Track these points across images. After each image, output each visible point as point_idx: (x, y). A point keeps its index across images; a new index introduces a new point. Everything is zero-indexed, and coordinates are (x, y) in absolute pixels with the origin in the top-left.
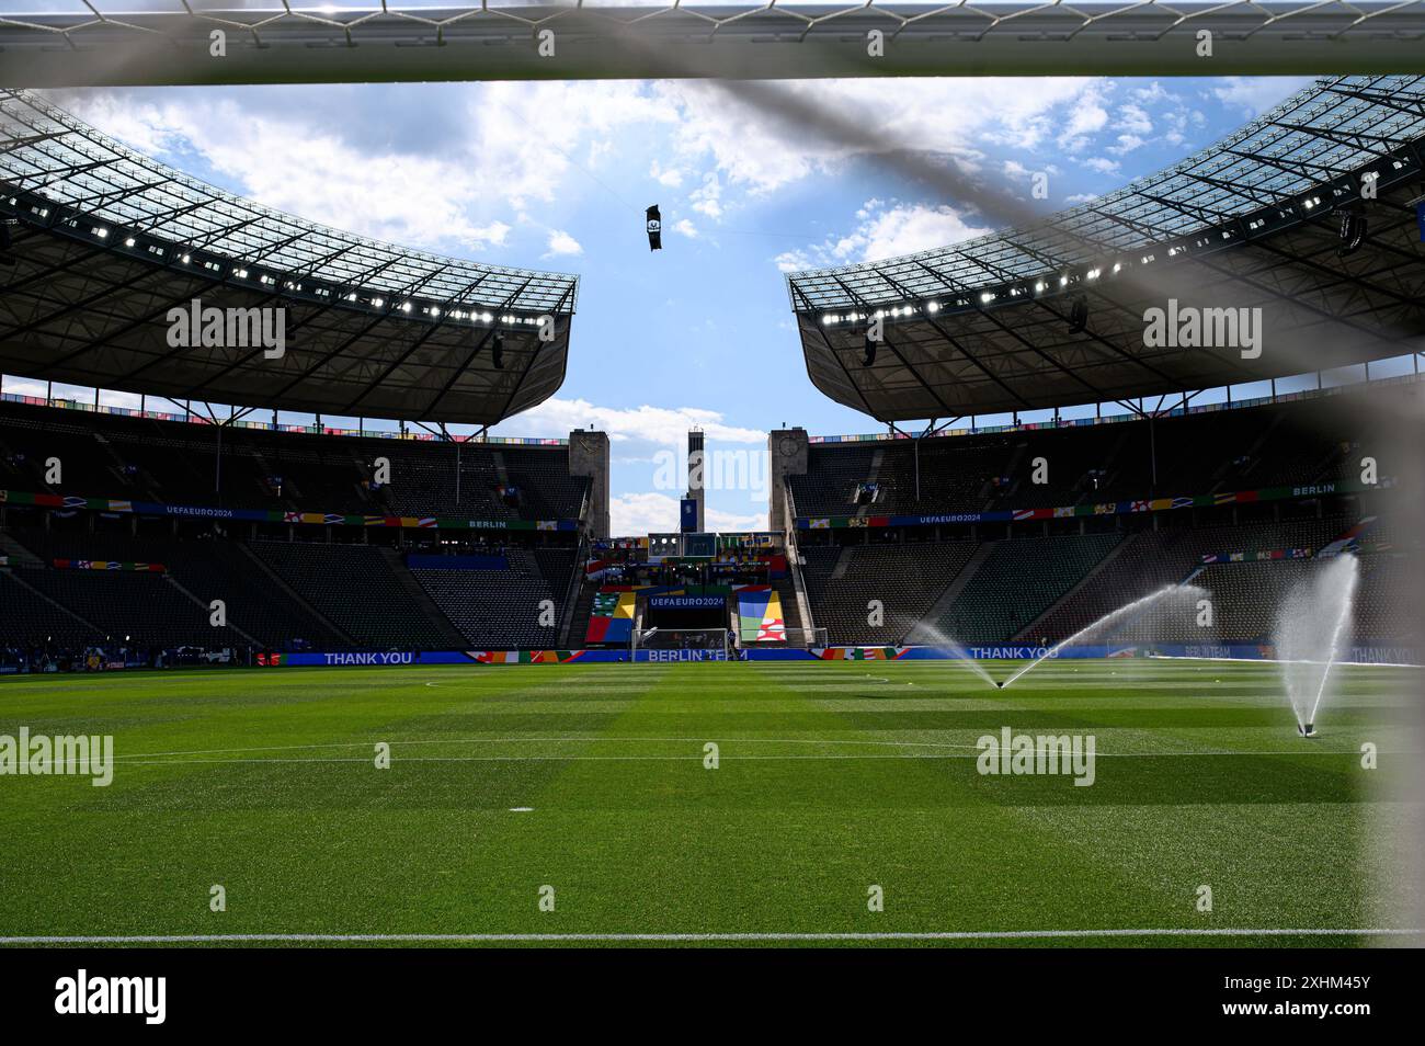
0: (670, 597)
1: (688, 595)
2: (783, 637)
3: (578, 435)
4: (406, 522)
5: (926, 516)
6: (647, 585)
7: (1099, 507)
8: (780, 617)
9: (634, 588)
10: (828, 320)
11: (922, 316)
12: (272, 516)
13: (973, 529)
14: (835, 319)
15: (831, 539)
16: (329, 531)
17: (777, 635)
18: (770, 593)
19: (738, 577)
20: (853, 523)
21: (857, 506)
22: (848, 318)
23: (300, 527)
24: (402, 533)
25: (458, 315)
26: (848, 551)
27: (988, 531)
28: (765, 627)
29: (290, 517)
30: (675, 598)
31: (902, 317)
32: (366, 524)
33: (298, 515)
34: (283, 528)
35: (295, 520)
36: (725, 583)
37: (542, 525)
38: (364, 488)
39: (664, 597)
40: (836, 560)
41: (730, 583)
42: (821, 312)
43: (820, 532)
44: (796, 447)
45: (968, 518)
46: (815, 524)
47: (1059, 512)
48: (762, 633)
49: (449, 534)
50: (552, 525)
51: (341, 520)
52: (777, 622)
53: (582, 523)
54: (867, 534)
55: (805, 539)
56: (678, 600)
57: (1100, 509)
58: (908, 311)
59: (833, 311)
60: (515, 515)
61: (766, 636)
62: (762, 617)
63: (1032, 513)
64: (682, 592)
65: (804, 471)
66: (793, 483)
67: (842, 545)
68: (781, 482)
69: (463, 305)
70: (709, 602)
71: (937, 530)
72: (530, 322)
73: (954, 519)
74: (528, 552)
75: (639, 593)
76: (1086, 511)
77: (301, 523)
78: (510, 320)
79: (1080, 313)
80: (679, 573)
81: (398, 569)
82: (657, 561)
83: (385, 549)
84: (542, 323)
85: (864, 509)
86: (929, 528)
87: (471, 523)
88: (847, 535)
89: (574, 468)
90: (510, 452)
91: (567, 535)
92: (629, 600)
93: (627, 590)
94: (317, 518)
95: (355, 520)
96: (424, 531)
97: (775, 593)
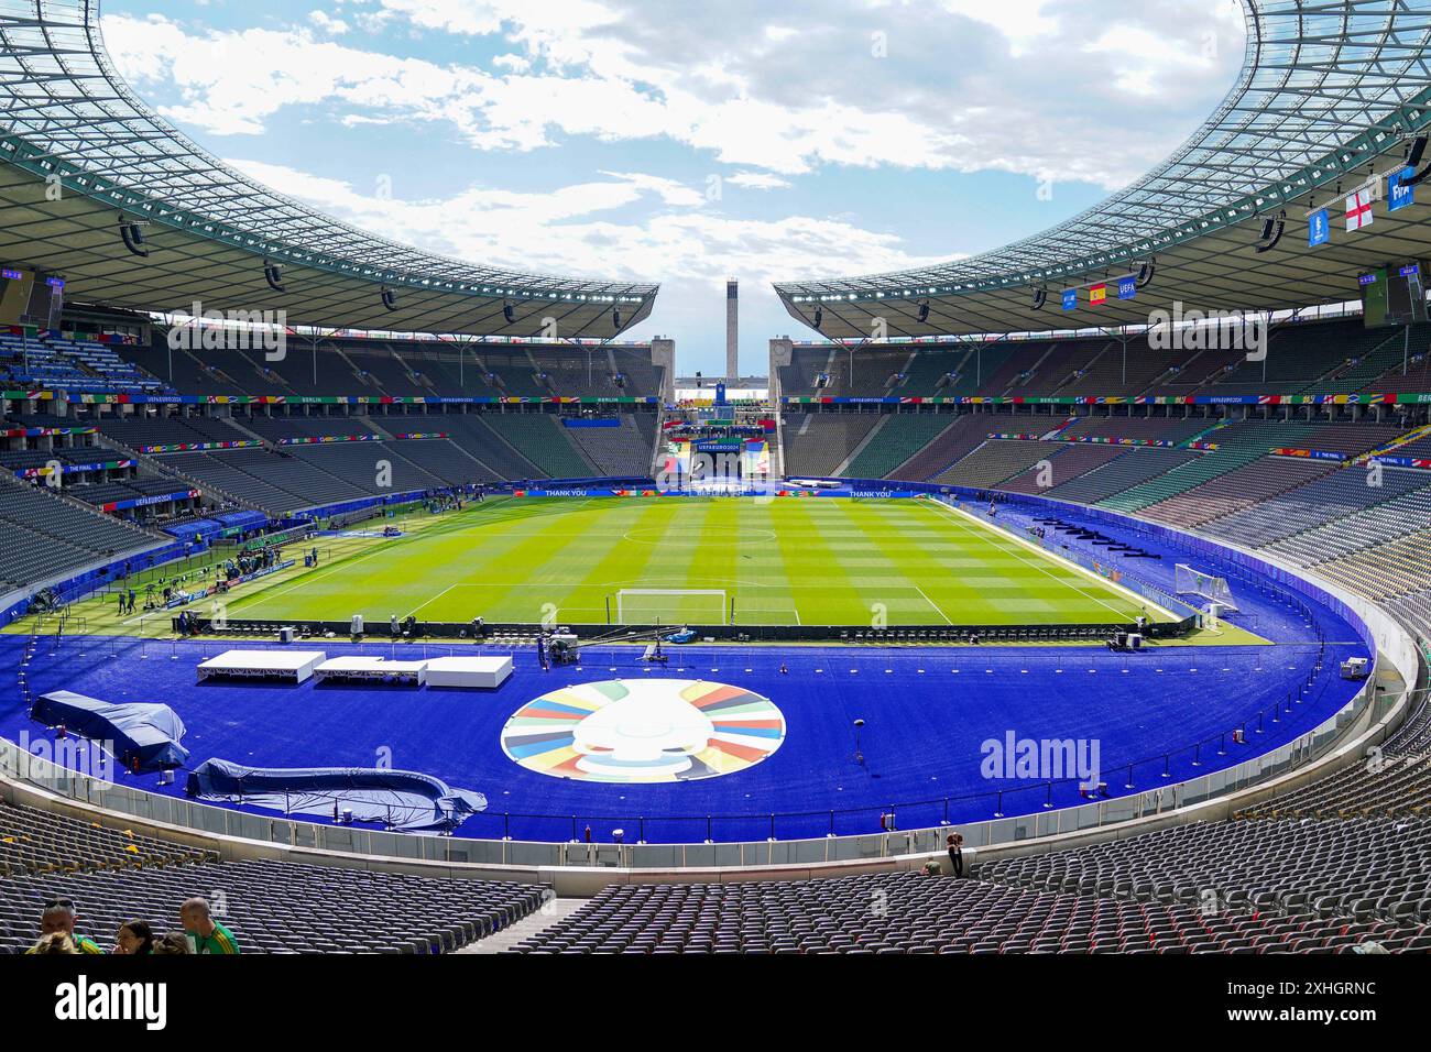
0: (709, 445)
1: (719, 444)
2: (768, 471)
3: (657, 340)
4: (564, 400)
5: (854, 398)
6: (696, 437)
8: (768, 459)
9: (689, 439)
10: (796, 299)
11: (847, 301)
12: (494, 400)
13: (879, 406)
14: (800, 299)
15: (801, 408)
16: (522, 406)
17: (765, 469)
18: (763, 444)
19: (745, 432)
20: (813, 400)
21: (816, 389)
22: (807, 299)
23: (508, 406)
24: (561, 406)
25: (595, 298)
26: (810, 416)
27: (889, 407)
28: (759, 465)
29: (502, 400)
30: (712, 445)
31: (835, 301)
32: (542, 401)
33: (506, 399)
34: (498, 406)
35: (505, 401)
36: (740, 436)
37: (638, 400)
38: (537, 377)
39: (706, 445)
40: (801, 423)
41: (743, 437)
42: (792, 295)
43: (794, 405)
44: (784, 351)
45: (876, 400)
46: (792, 400)
47: (926, 400)
48: (758, 468)
49: (585, 406)
50: (643, 400)
51: (528, 400)
52: (766, 462)
53: (660, 398)
54: (820, 407)
55: (789, 411)
56: (713, 447)
57: (946, 400)
58: (839, 298)
59: (800, 295)
60: (623, 393)
61: (760, 470)
62: (758, 458)
63: (910, 400)
64: (715, 442)
65: (789, 364)
66: (782, 372)
67: (807, 413)
68: (774, 370)
69: (599, 295)
70: (730, 448)
71: (860, 407)
72: (633, 300)
73: (868, 400)
74: (631, 417)
75: (693, 442)
76: (939, 401)
77: (508, 403)
78: (624, 299)
79: (925, 310)
80: (715, 431)
81: (562, 429)
82: (701, 423)
83: (553, 416)
84: (639, 300)
85: (820, 390)
86: (856, 405)
87: (599, 400)
88: (810, 408)
89: (655, 361)
90: (617, 350)
91: (652, 406)
92: (686, 446)
93: (685, 440)
94: (516, 400)
95: (535, 400)
96: (574, 405)
97: (766, 444)
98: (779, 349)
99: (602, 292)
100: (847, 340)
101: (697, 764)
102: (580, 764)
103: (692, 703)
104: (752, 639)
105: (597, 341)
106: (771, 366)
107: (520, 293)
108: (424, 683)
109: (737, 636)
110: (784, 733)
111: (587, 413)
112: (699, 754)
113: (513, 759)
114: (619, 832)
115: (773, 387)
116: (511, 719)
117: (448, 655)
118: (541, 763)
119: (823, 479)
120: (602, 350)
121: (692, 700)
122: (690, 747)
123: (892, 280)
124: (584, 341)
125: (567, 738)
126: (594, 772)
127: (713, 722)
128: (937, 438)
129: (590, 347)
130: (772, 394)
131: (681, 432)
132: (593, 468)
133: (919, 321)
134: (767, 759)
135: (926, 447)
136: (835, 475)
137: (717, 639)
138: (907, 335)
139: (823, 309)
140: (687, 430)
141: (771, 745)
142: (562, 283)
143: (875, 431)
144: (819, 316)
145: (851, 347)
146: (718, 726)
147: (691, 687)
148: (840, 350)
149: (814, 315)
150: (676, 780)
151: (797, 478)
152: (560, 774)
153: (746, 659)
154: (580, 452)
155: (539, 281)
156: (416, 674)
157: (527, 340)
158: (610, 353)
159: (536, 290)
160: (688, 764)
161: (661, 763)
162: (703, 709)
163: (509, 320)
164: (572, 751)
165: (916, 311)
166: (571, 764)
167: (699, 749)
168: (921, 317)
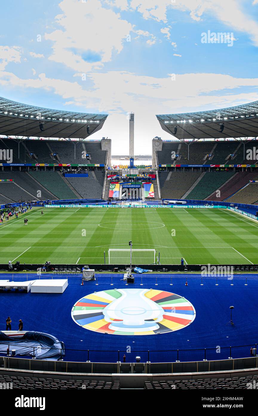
0: (127, 185)
1: (132, 185)
2: (154, 196)
3: (104, 139)
4: (64, 165)
5: (190, 165)
6: (122, 182)
7: (230, 165)
8: (153, 191)
9: (119, 183)
10: (166, 122)
11: (188, 123)
12: (33, 165)
13: (201, 168)
14: (168, 122)
15: (167, 169)
16: (45, 168)
17: (152, 196)
18: (151, 184)
19: (143, 179)
20: (172, 166)
21: (173, 161)
22: (171, 122)
23: (40, 168)
24: (62, 168)
25: (79, 121)
26: (171, 173)
27: (205, 169)
28: (150, 194)
29: (37, 165)
30: (129, 185)
31: (183, 123)
32: (54, 166)
33: (39, 164)
34: (35, 167)
35: (38, 165)
36: (141, 181)
37: (96, 165)
38: (52, 155)
39: (126, 185)
40: (167, 176)
41: (142, 182)
42: (164, 120)
43: (164, 168)
44: (159, 144)
45: (200, 166)
46: (163, 166)
47: (221, 166)
48: (149, 195)
49: (73, 168)
50: (98, 165)
51: (48, 165)
52: (153, 192)
53: (106, 165)
54: (175, 169)
55: (161, 170)
56: (129, 186)
57: (230, 166)
58: (185, 122)
59: (168, 120)
60: (89, 162)
61: (150, 196)
62: (149, 191)
63: (215, 166)
64: (130, 184)
65: (161, 150)
66: (158, 153)
67: (169, 171)
68: (155, 153)
69: (81, 119)
70: (137, 186)
71: (192, 169)
72: (96, 122)
73: (196, 166)
74: (93, 173)
75: (120, 184)
76: (227, 166)
77: (39, 166)
78: (91, 121)
79: (222, 127)
80: (130, 179)
81: (63, 178)
82: (124, 175)
83: (58, 172)
84: (98, 122)
85: (175, 162)
86: (190, 168)
87: (79, 165)
88: (171, 169)
89: (103, 149)
90: (86, 143)
91: (102, 168)
92: (118, 185)
93: (117, 183)
94: (43, 165)
95: (51, 165)
96: (68, 167)
97: (152, 185)
98: (157, 144)
99: (83, 118)
100: (186, 140)
101: (162, 327)
102: (110, 327)
103: (151, 299)
104: (169, 270)
105: (77, 139)
106: (153, 151)
107: (46, 118)
108: (30, 290)
109: (162, 269)
110: (195, 312)
111: (74, 171)
112: (160, 322)
113: (80, 325)
114: (138, 357)
115: (154, 160)
116: (73, 307)
117: (39, 279)
118: (93, 327)
119: (178, 200)
120: (80, 143)
121: (151, 298)
122: (156, 319)
123: (208, 114)
124: (72, 139)
125: (100, 315)
126: (117, 330)
127: (163, 308)
128: (227, 182)
129: (75, 142)
130: (154, 163)
131: (115, 179)
132: (77, 195)
133: (220, 132)
134: (192, 324)
135: (222, 186)
136: (183, 198)
137: (154, 270)
138: (212, 137)
139: (177, 126)
140: (118, 179)
141: (191, 318)
142: (66, 114)
143: (199, 179)
144: (176, 129)
145: (188, 143)
146: (166, 309)
147: (149, 292)
148: (183, 144)
149: (174, 129)
150: (155, 334)
151: (166, 200)
152: (103, 332)
153: (169, 280)
154: (71, 188)
155: (55, 113)
156: (26, 287)
157: (47, 139)
158: (83, 145)
159: (53, 117)
160: (158, 327)
161: (145, 326)
162: (157, 302)
163: (41, 130)
164: (105, 321)
165: (218, 128)
166: (106, 327)
167: (160, 320)
168: (221, 130)
